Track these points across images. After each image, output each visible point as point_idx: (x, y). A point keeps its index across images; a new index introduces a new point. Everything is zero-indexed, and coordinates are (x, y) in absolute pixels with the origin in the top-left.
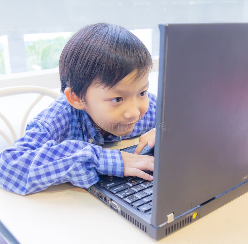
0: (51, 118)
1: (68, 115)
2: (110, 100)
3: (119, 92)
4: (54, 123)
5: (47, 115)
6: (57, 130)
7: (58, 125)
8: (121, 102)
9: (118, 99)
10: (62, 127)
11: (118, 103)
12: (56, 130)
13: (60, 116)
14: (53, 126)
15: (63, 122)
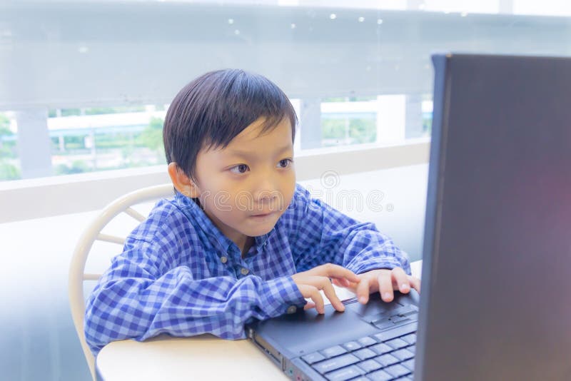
0: (151, 233)
1: (177, 224)
2: (229, 169)
3: (241, 155)
4: (157, 239)
5: (145, 231)
6: (165, 248)
7: (165, 241)
8: (246, 173)
9: (243, 168)
10: (172, 243)
11: (242, 174)
12: (162, 248)
13: (165, 227)
14: (156, 244)
15: (171, 236)
